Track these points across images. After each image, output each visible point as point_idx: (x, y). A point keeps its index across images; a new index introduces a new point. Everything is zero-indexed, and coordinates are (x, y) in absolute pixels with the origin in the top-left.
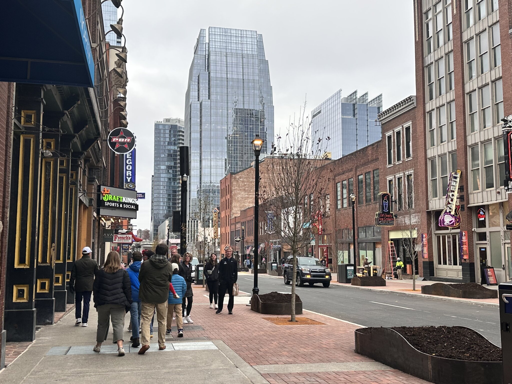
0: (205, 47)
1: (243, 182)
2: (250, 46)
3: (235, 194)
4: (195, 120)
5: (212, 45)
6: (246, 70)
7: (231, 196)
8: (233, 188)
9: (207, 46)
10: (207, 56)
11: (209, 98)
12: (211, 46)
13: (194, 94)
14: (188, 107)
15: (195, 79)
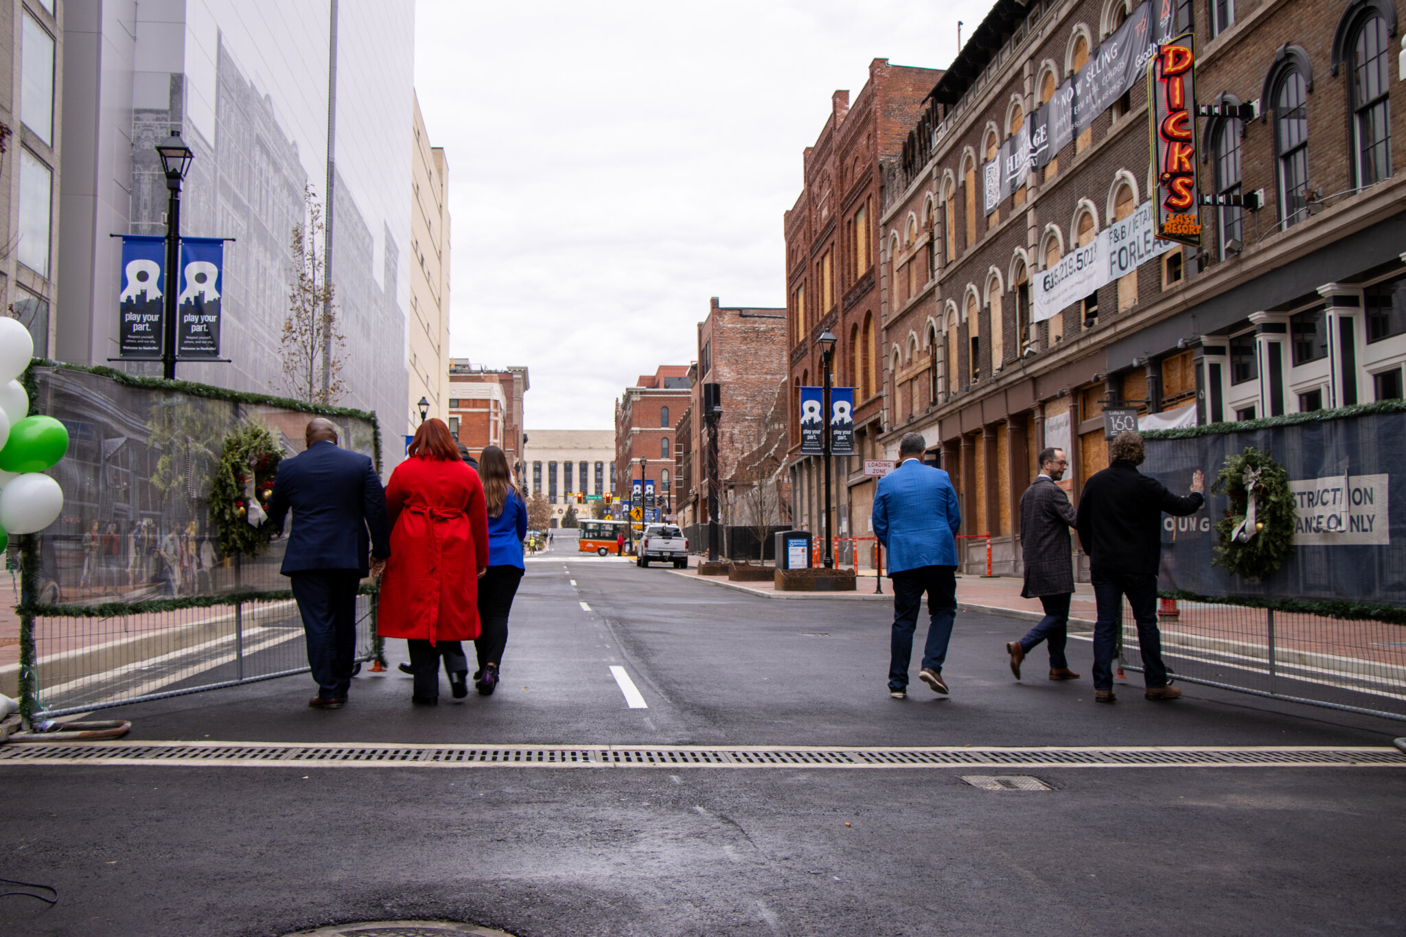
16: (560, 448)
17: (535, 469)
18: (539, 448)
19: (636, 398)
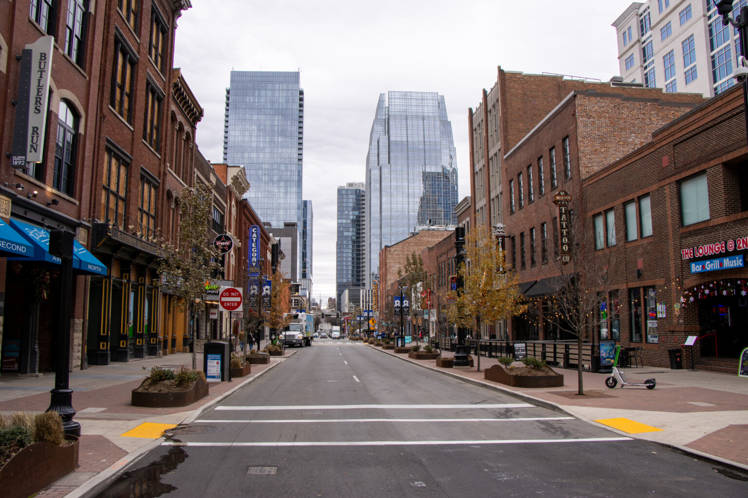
0: (384, 111)
1: (398, 255)
2: (431, 109)
3: (390, 267)
4: (375, 185)
5: (392, 109)
6: (426, 133)
7: (386, 269)
8: (388, 261)
9: (387, 110)
10: (387, 120)
11: (389, 163)
12: (390, 110)
13: (374, 158)
14: (369, 172)
15: (375, 143)
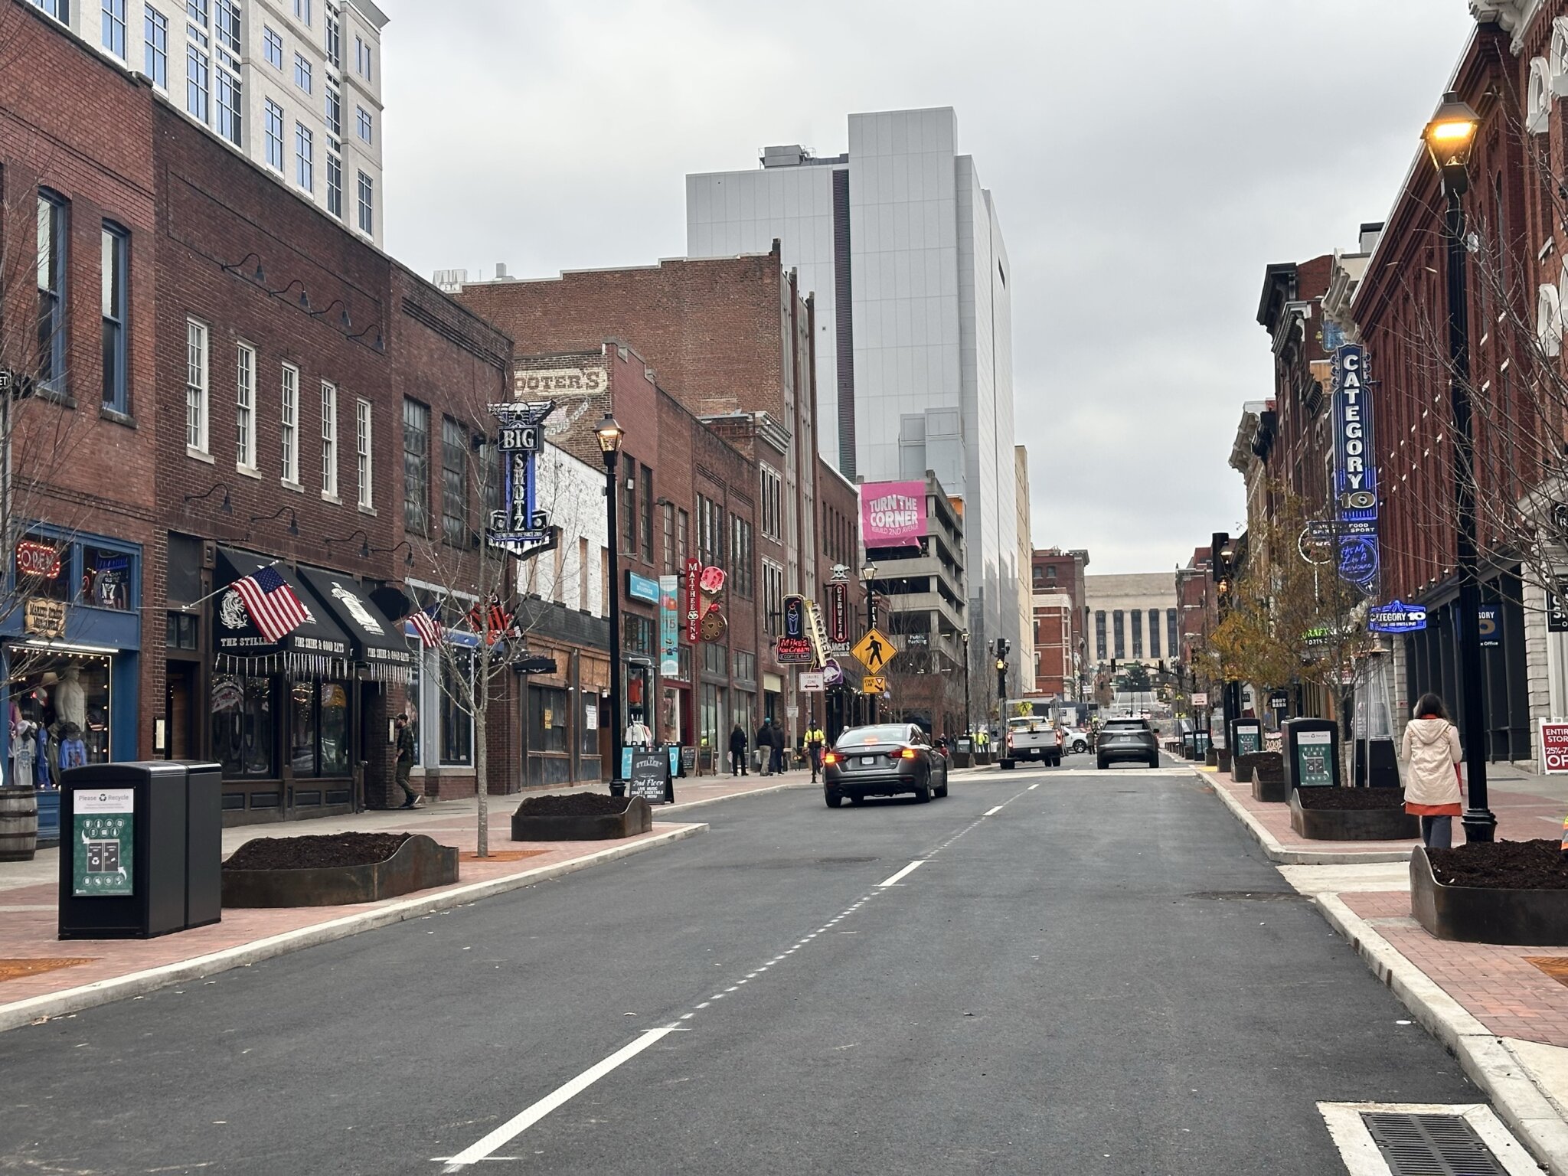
16: (1127, 595)
17: (1098, 620)
18: (1102, 597)
19: (1187, 579)
